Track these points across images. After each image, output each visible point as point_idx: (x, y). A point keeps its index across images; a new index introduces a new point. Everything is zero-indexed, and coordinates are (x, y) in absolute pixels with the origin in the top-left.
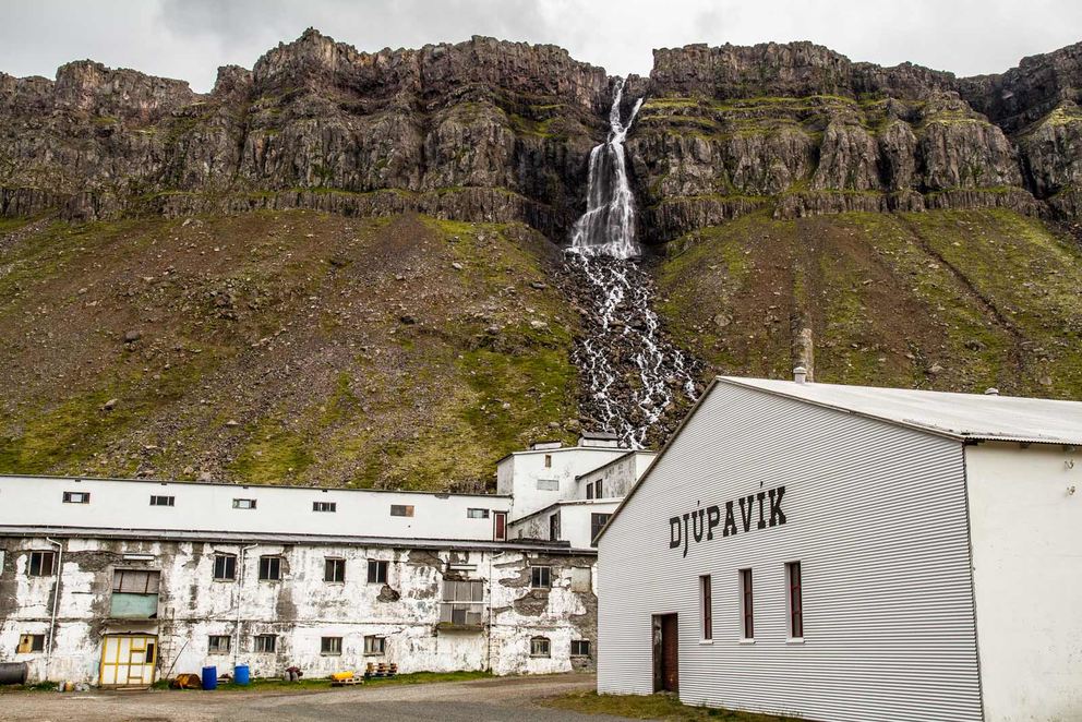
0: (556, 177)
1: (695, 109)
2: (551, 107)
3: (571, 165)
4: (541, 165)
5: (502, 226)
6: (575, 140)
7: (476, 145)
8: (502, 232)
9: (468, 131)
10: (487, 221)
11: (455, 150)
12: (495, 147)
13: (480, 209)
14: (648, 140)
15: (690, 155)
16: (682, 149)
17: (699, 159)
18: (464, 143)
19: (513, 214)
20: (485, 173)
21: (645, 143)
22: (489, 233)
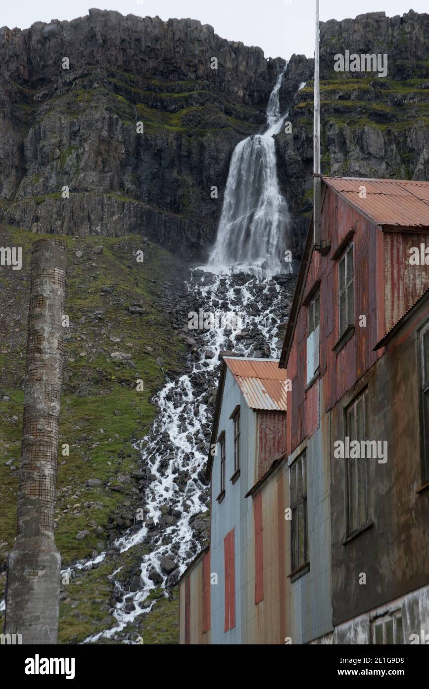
0: (190, 180)
1: (366, 92)
2: (187, 94)
3: (210, 164)
4: (172, 164)
5: (113, 240)
6: (215, 134)
7: (85, 140)
8: (111, 247)
9: (77, 124)
10: (95, 233)
11: (59, 147)
12: (109, 143)
13: (86, 219)
14: (305, 132)
15: (358, 148)
16: (348, 141)
17: (369, 154)
18: (71, 139)
19: (130, 224)
20: (96, 175)
21: (302, 134)
22: (92, 247)
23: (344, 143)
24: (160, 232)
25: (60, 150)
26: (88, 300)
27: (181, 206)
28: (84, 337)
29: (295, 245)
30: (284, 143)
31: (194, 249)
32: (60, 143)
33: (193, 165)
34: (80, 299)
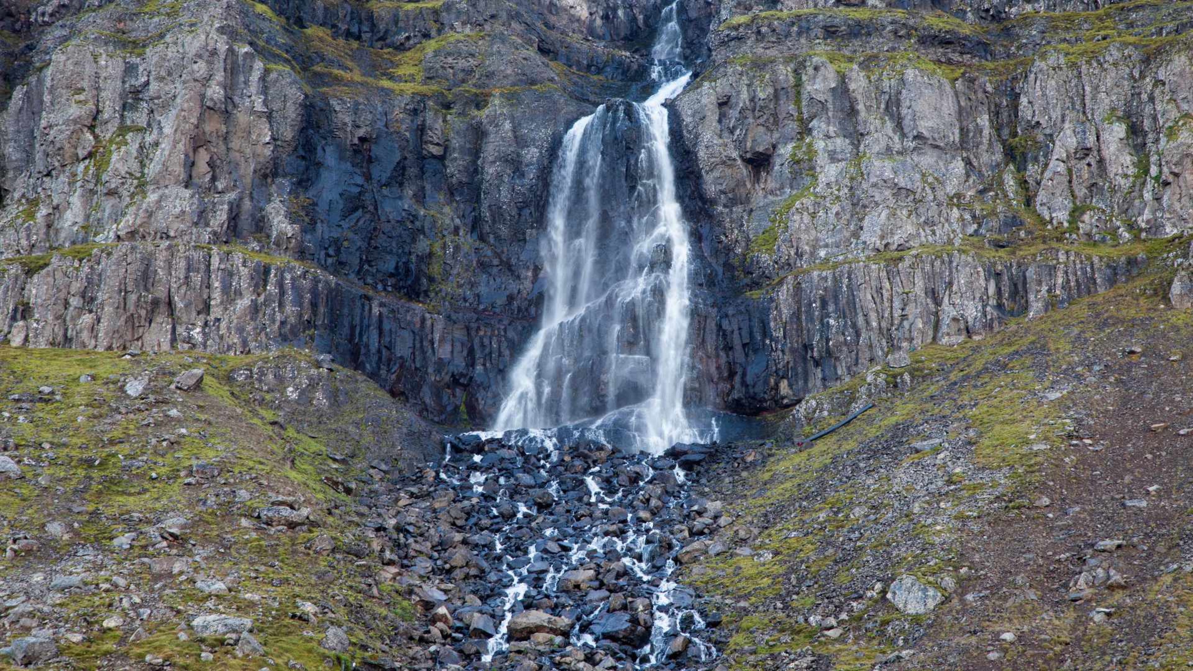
0: (448, 218)
3: (497, 177)
5: (235, 360)
6: (513, 99)
8: (229, 378)
9: (141, 69)
10: (186, 346)
11: (91, 128)
12: (227, 115)
13: (163, 308)
14: (748, 86)
15: (889, 125)
16: (861, 107)
17: (918, 137)
18: (124, 107)
19: (283, 323)
20: (192, 197)
21: (739, 93)
22: (173, 374)
23: (853, 112)
24: (367, 346)
25: (96, 137)
26: (147, 496)
27: (424, 281)
28: (122, 582)
29: (726, 374)
30: (693, 116)
31: (458, 391)
32: (95, 119)
33: (454, 181)
34: (124, 493)
